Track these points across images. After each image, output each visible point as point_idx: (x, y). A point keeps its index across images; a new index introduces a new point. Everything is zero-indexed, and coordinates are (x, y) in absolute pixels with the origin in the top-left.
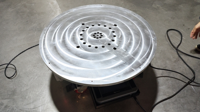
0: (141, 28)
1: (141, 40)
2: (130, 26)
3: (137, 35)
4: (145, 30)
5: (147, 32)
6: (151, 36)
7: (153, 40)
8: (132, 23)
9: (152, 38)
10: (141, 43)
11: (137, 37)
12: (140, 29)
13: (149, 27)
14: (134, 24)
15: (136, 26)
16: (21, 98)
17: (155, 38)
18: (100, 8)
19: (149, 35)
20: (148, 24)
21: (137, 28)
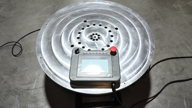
0: (142, 37)
1: (137, 52)
2: (131, 33)
3: (135, 45)
4: (146, 41)
5: (147, 43)
6: (149, 49)
7: (150, 54)
8: (135, 29)
9: (150, 51)
10: (136, 55)
11: (134, 47)
12: (141, 39)
13: (151, 37)
14: (136, 31)
15: (137, 34)
16: (19, 77)
17: (153, 53)
18: (108, 5)
19: (148, 47)
20: (151, 34)
21: (138, 37)
